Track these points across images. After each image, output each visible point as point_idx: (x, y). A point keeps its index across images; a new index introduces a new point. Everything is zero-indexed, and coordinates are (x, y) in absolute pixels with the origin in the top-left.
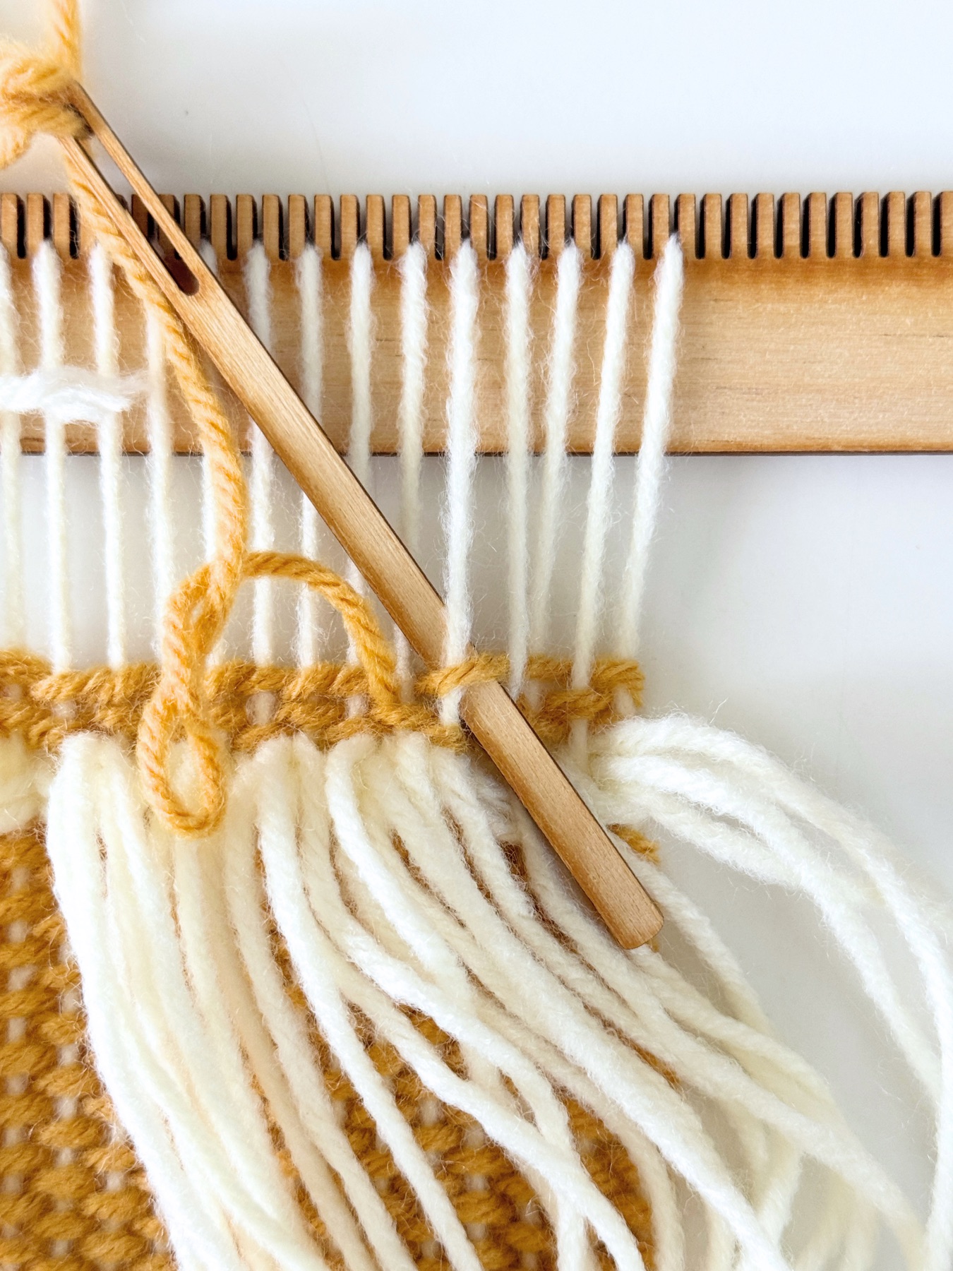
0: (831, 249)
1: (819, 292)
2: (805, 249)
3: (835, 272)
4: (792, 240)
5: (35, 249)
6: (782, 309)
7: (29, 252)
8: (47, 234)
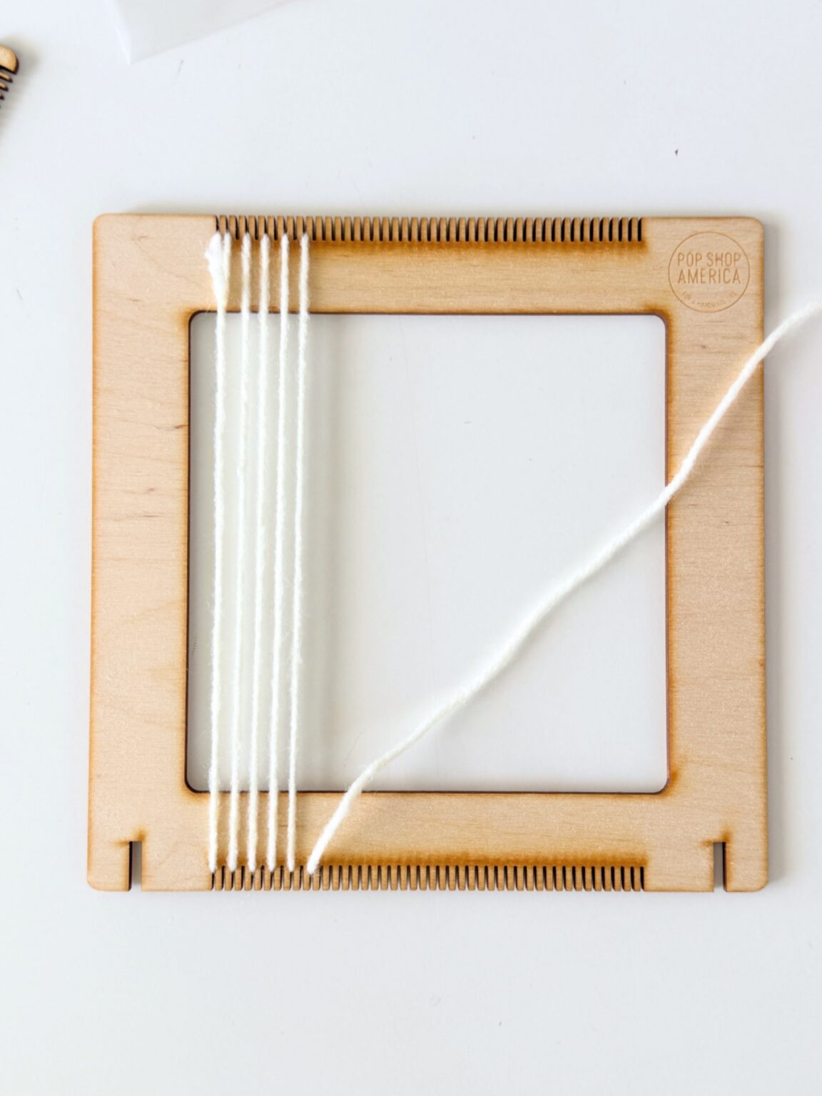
0: (553, 238)
1: (548, 255)
2: (544, 238)
3: (555, 247)
4: (539, 235)
5: (262, 237)
6: (535, 260)
7: (259, 237)
8: (266, 231)
